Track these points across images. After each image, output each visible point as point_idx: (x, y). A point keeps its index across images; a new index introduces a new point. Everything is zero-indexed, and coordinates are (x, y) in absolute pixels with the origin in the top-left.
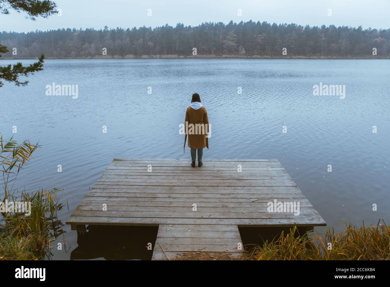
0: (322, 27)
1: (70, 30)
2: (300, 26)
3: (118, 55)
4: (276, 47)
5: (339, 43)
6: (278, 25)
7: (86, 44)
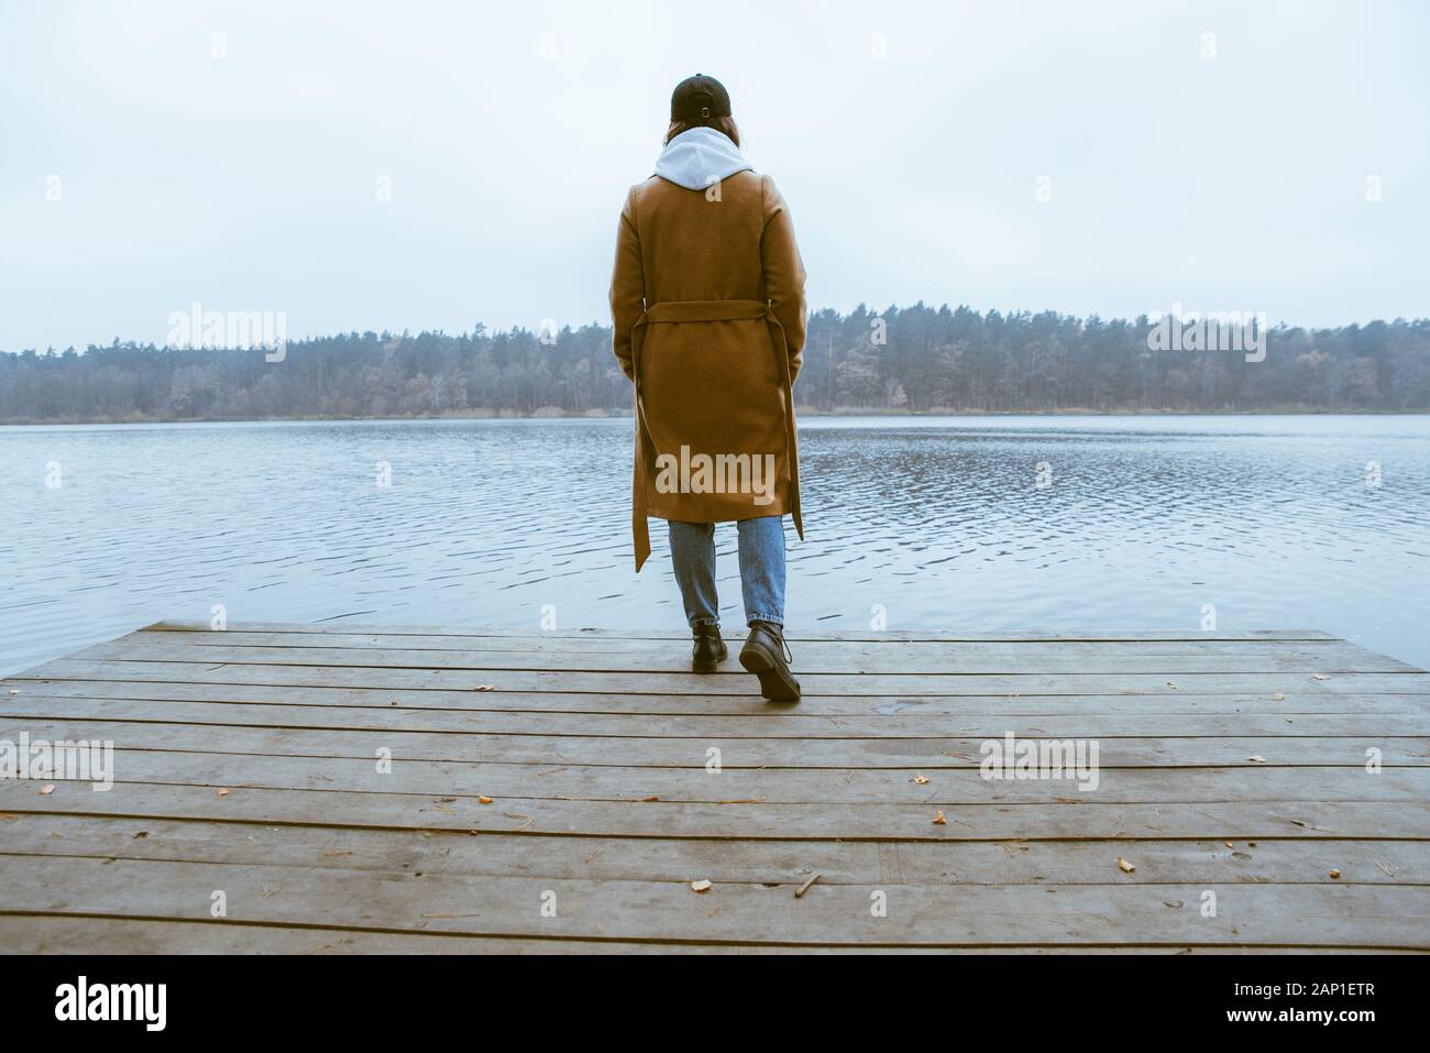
0: (1137, 321)
1: (374, 336)
2: (1071, 319)
3: (513, 407)
4: (1002, 381)
5: (1193, 366)
6: (1004, 315)
7: (419, 375)
